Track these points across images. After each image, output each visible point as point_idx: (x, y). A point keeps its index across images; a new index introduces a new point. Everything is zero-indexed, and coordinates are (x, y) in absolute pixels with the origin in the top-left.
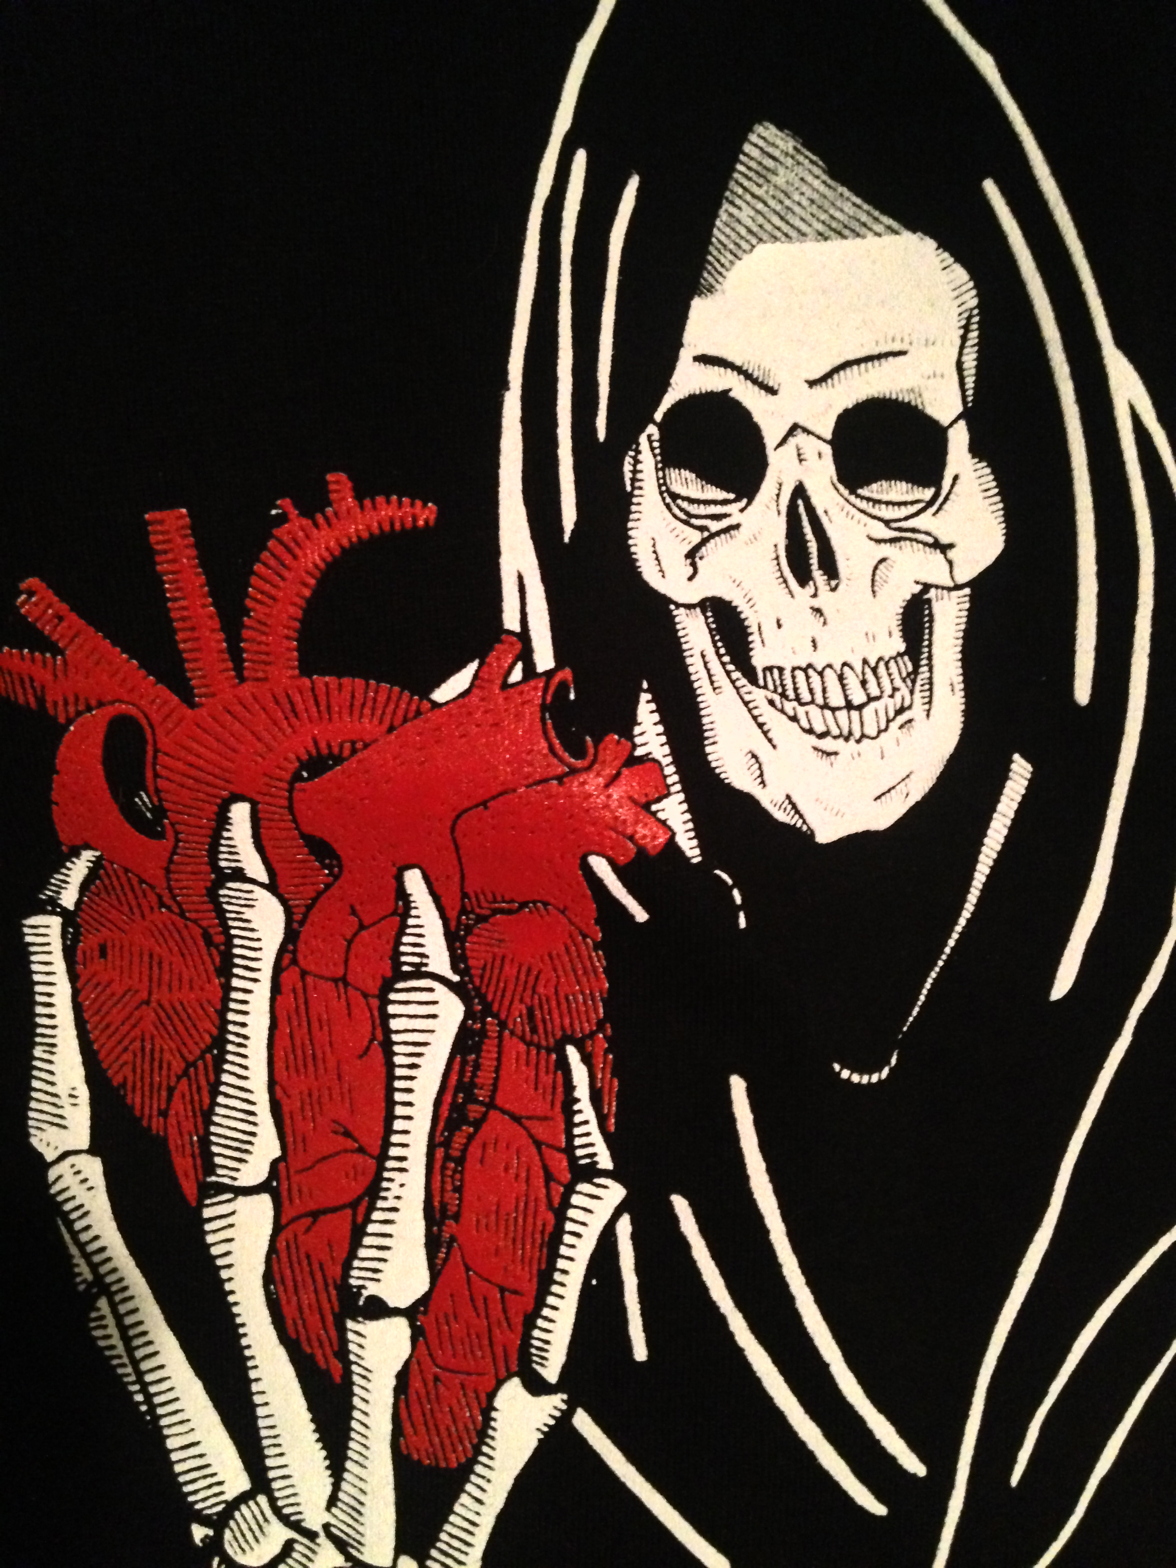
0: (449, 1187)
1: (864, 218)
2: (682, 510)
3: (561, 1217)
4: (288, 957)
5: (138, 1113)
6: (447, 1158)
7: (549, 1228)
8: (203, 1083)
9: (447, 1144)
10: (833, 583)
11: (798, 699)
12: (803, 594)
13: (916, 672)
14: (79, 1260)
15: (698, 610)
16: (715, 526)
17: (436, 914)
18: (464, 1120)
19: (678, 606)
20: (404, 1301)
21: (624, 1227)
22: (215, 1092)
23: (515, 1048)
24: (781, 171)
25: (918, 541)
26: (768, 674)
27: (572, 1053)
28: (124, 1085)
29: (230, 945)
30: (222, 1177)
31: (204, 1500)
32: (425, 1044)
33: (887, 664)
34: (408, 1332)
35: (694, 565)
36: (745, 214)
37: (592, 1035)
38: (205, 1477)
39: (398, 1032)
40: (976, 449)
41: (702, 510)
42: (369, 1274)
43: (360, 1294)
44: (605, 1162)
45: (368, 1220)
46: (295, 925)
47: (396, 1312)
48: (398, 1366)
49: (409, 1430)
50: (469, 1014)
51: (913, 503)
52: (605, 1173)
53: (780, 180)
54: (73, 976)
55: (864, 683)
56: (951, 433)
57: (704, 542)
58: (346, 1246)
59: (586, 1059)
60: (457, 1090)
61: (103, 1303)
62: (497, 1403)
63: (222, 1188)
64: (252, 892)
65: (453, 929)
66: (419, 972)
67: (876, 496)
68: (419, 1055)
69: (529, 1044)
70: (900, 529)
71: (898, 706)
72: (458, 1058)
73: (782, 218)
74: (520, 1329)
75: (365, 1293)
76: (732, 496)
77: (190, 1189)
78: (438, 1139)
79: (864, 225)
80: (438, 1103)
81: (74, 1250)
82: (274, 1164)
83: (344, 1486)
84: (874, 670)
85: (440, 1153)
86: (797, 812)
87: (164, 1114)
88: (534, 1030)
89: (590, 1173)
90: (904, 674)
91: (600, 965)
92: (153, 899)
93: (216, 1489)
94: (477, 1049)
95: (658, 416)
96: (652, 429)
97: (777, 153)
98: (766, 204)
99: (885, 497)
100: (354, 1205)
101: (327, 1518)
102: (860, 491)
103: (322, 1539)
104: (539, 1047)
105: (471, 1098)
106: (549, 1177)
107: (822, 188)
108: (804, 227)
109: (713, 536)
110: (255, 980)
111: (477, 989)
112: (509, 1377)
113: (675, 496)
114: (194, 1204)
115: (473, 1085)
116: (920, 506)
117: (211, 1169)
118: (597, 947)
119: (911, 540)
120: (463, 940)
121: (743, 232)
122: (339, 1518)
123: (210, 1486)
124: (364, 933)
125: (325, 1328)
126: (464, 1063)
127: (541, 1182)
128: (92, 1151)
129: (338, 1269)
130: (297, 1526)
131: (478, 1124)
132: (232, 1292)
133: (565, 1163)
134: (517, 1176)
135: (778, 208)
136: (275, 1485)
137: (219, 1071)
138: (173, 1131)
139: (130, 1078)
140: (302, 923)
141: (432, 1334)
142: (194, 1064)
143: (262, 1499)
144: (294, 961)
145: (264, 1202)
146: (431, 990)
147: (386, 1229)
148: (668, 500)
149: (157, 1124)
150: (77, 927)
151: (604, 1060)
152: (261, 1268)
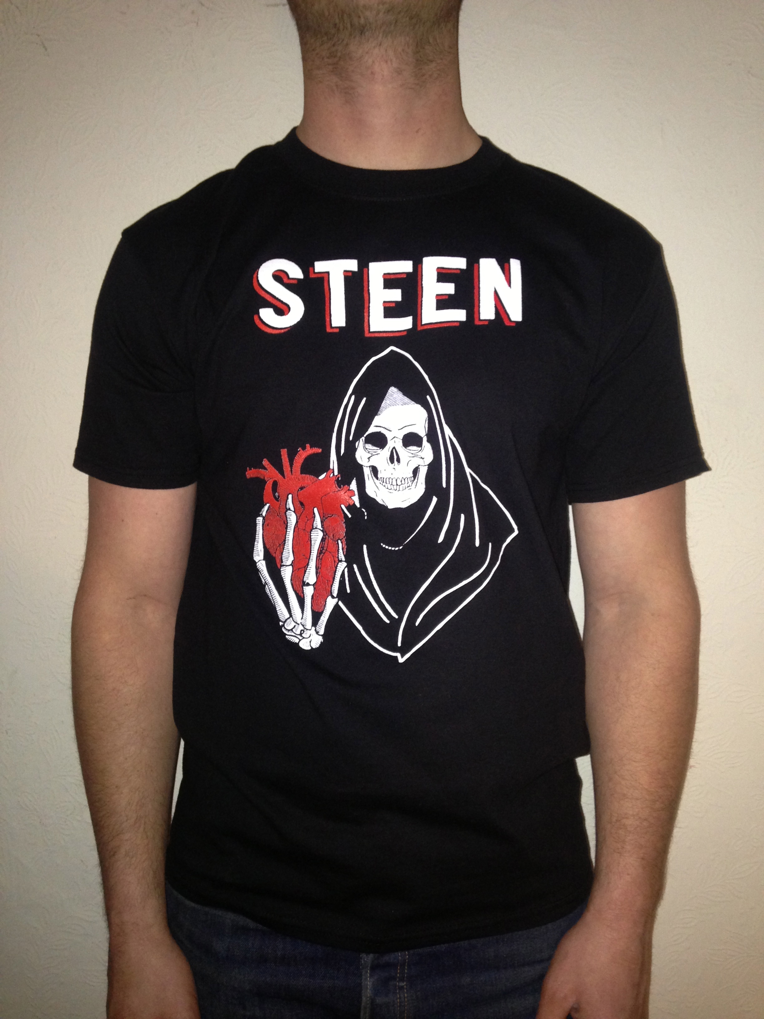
0: (319, 563)
1: (409, 402)
2: (368, 451)
3: (336, 568)
4: (296, 526)
5: (271, 553)
6: (319, 559)
7: (334, 570)
8: (282, 547)
9: (319, 557)
10: (399, 464)
11: (386, 483)
12: (392, 466)
13: (414, 480)
14: (262, 579)
15: (369, 467)
16: (374, 454)
17: (319, 517)
18: (322, 553)
19: (364, 466)
20: (312, 583)
21: (346, 570)
22: (283, 549)
23: (331, 541)
24: (395, 394)
25: (418, 457)
26: (381, 479)
27: (339, 541)
28: (269, 548)
29: (287, 524)
30: (284, 564)
31: (283, 618)
32: (316, 540)
33: (408, 479)
34: (313, 588)
35: (369, 460)
36: (388, 402)
37: (343, 539)
38: (282, 615)
39: (313, 538)
40: (428, 441)
41: (372, 451)
42: (307, 579)
43: (305, 582)
44: (344, 559)
45: (307, 569)
46: (298, 520)
47: (311, 585)
48: (312, 594)
49: (313, 605)
50: (324, 535)
51: (418, 450)
52: (343, 561)
53: (394, 396)
54: (263, 529)
55: (401, 481)
56: (424, 439)
57: (372, 456)
58: (303, 574)
59: (342, 543)
60: (321, 548)
61: (266, 586)
62: (327, 600)
63: (284, 565)
64: (291, 513)
65: (322, 520)
66: (316, 528)
67: (410, 449)
68: (315, 542)
69: (333, 540)
70: (415, 455)
71: (408, 486)
72: (321, 543)
73: (395, 402)
74: (330, 587)
75: (306, 582)
76: (379, 448)
77: (279, 566)
78: (318, 556)
79: (409, 403)
80: (318, 550)
81: (261, 577)
82: (292, 561)
83: (304, 616)
84: (404, 479)
85: (318, 558)
86: (384, 502)
87: (275, 553)
88: (334, 538)
89: (341, 561)
90: (411, 480)
91: (344, 526)
92: (276, 514)
93: (284, 617)
94: (325, 541)
95: (365, 436)
96: (363, 438)
97: (394, 392)
98: (392, 400)
99: (412, 449)
100: (305, 567)
101: (301, 621)
102: (407, 448)
103: (300, 625)
104: (334, 541)
105: (323, 549)
106: (335, 562)
107: (402, 397)
108: (399, 404)
109: (373, 455)
110: (291, 530)
111: (325, 531)
112: (329, 596)
113: (366, 449)
114: (279, 568)
115: (324, 547)
116: (419, 451)
117: (282, 562)
118: (344, 523)
119: (417, 457)
120: (323, 522)
121: (388, 405)
122: (303, 621)
123: (283, 616)
124: (308, 521)
125: (300, 587)
126: (322, 543)
127: (333, 563)
128: (264, 560)
129: (302, 578)
130: (296, 623)
131: (324, 553)
132: (285, 583)
133: (337, 559)
134: (330, 562)
135: (394, 401)
136: (293, 616)
137: (284, 545)
138: (277, 556)
139: (270, 547)
140: (299, 519)
141: (317, 589)
142: (281, 544)
143: (291, 618)
144: (297, 526)
145: (291, 567)
146: (318, 531)
147: (309, 571)
148: (365, 449)
149: (274, 555)
150: (265, 520)
151: (345, 543)
152: (290, 578)
